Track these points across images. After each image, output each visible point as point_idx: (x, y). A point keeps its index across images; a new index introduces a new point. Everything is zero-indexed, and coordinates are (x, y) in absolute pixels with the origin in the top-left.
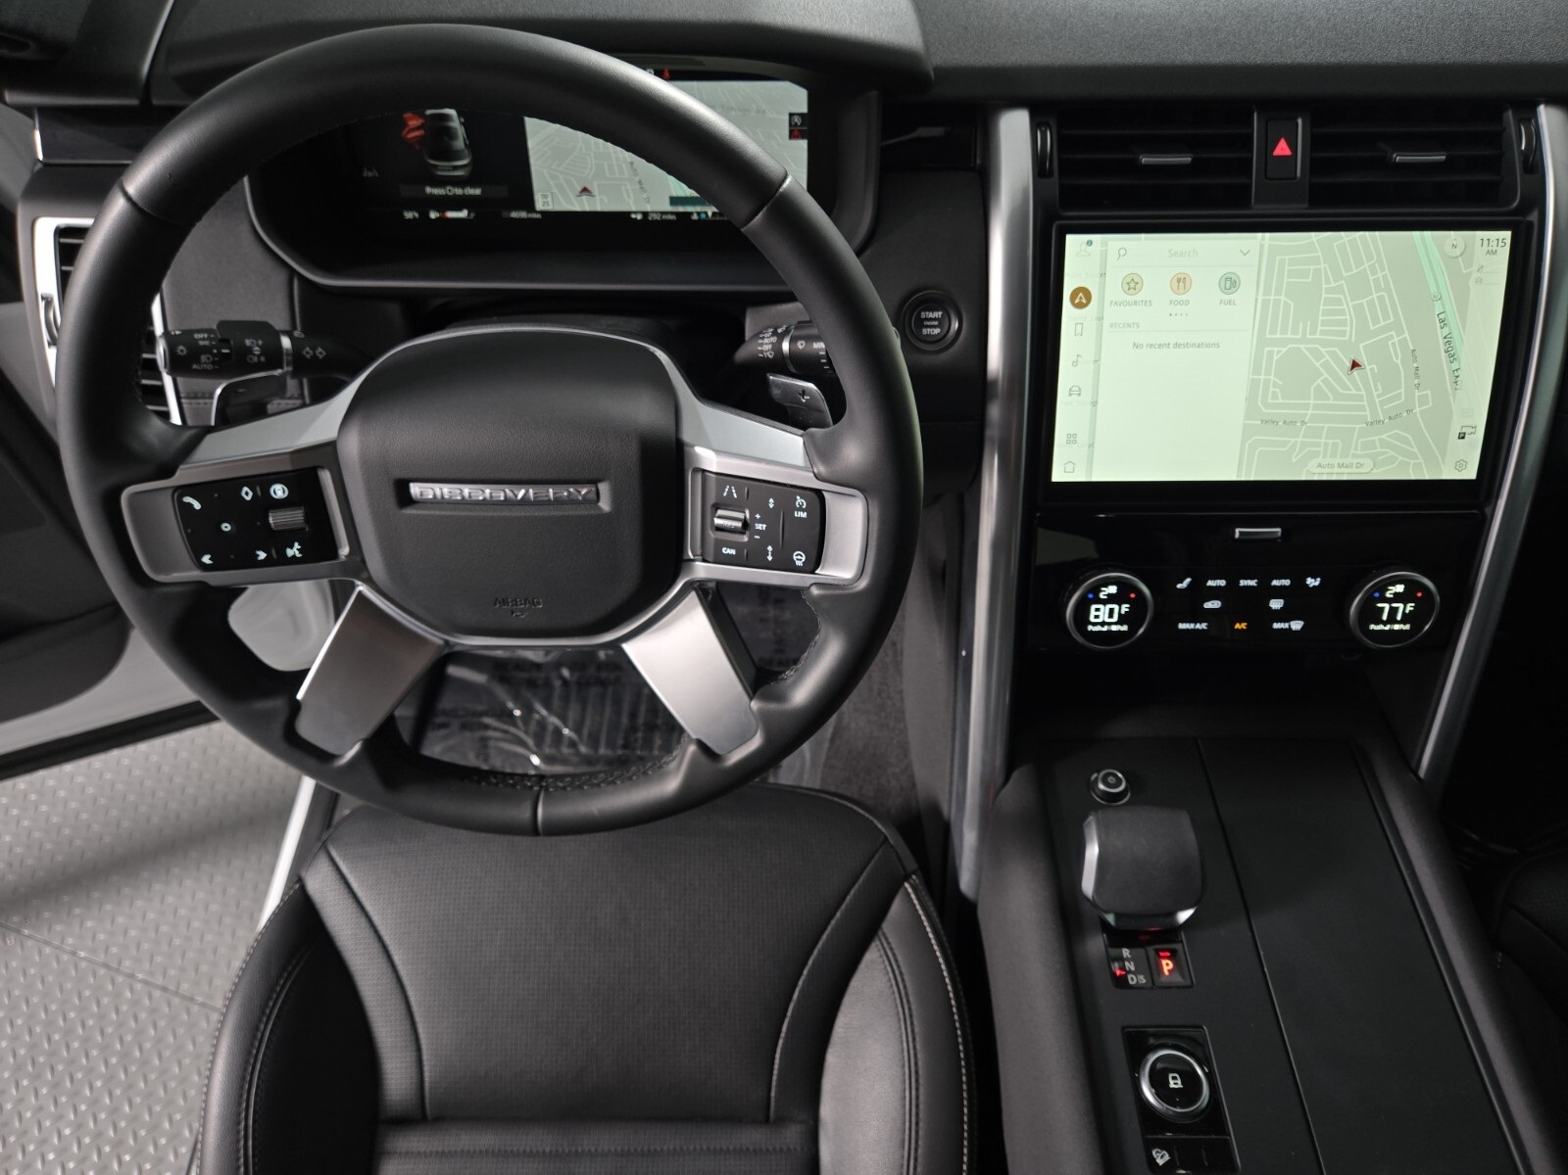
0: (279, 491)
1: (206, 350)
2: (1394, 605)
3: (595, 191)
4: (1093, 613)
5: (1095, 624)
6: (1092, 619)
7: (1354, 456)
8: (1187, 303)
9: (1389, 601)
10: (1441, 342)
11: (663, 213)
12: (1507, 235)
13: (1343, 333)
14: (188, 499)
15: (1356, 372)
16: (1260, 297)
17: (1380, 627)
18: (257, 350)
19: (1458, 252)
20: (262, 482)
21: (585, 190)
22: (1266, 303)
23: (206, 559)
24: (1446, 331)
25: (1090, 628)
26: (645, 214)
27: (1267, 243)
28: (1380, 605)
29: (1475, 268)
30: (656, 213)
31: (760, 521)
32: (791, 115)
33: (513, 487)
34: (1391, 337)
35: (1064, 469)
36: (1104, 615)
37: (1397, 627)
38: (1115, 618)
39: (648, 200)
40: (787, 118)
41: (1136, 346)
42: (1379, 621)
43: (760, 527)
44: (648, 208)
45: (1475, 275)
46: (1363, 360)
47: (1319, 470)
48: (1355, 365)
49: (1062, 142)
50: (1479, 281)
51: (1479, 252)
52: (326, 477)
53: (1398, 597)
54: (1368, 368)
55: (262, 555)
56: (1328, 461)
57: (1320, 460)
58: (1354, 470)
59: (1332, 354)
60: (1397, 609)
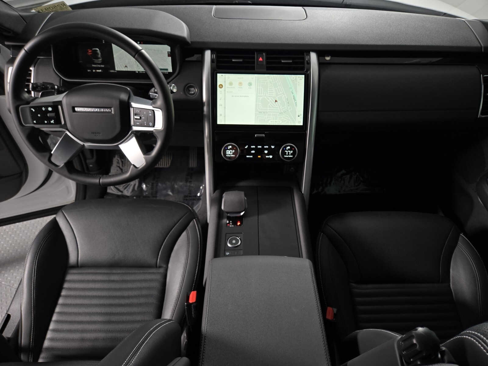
0: (50, 109)
1: (40, 86)
2: (289, 151)
3: (128, 66)
4: (227, 152)
5: (228, 155)
6: (227, 154)
7: (278, 120)
8: (242, 88)
9: (287, 150)
10: (293, 97)
11: (142, 72)
12: (304, 76)
13: (273, 95)
14: (32, 109)
15: (276, 102)
16: (256, 87)
17: (286, 156)
18: (50, 87)
19: (294, 79)
20: (47, 107)
21: (126, 66)
22: (257, 88)
23: (35, 122)
24: (293, 95)
25: (227, 156)
26: (139, 72)
27: (257, 76)
28: (286, 151)
29: (298, 82)
30: (141, 71)
31: (143, 117)
32: (168, 52)
33: (95, 109)
34: (282, 96)
35: (219, 122)
36: (229, 153)
37: (290, 156)
38: (232, 154)
39: (139, 69)
40: (167, 52)
41: (232, 96)
42: (286, 155)
43: (143, 118)
44: (139, 70)
45: (298, 84)
46: (277, 100)
47: (271, 123)
48: (276, 101)
49: (217, 57)
50: (299, 85)
51: (298, 79)
52: (60, 107)
53: (289, 150)
54: (279, 102)
55: (46, 122)
56: (273, 121)
57: (271, 121)
58: (278, 123)
59: (271, 99)
60: (289, 152)
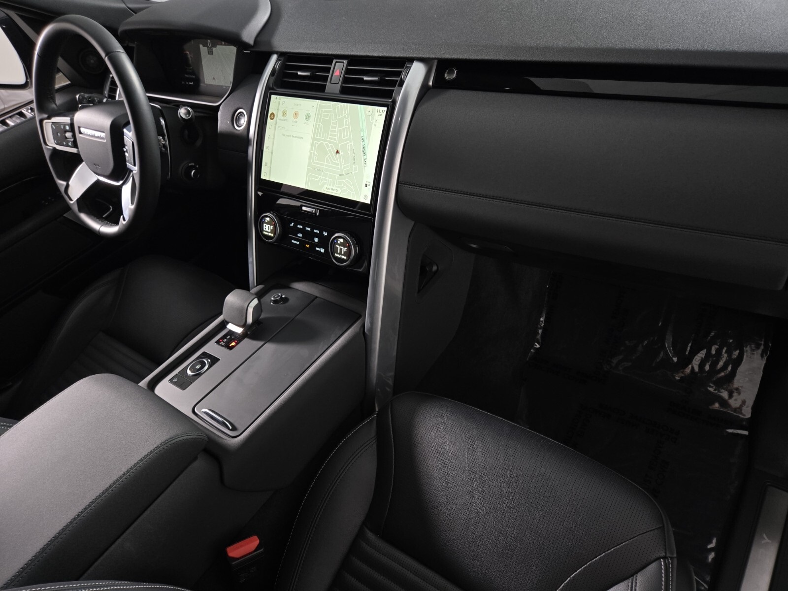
1: (86, 98)
2: (341, 247)
4: (264, 227)
5: (265, 231)
6: (264, 229)
7: (336, 187)
8: (296, 122)
9: (340, 245)
10: (362, 147)
12: (385, 109)
13: (335, 139)
15: (338, 154)
16: (315, 123)
17: (338, 255)
18: (97, 101)
19: (370, 114)
21: (214, 78)
22: (316, 124)
24: (363, 143)
25: (264, 232)
27: (319, 104)
28: (337, 246)
29: (374, 120)
34: (348, 143)
35: (263, 175)
36: (267, 230)
37: (343, 257)
38: (270, 231)
41: (283, 135)
42: (337, 253)
43: (128, 151)
45: (374, 123)
46: (340, 151)
47: (326, 190)
48: (337, 152)
50: (375, 126)
51: (377, 114)
54: (341, 153)
56: (328, 187)
57: (326, 186)
58: (335, 192)
59: (332, 146)
60: (342, 249)
